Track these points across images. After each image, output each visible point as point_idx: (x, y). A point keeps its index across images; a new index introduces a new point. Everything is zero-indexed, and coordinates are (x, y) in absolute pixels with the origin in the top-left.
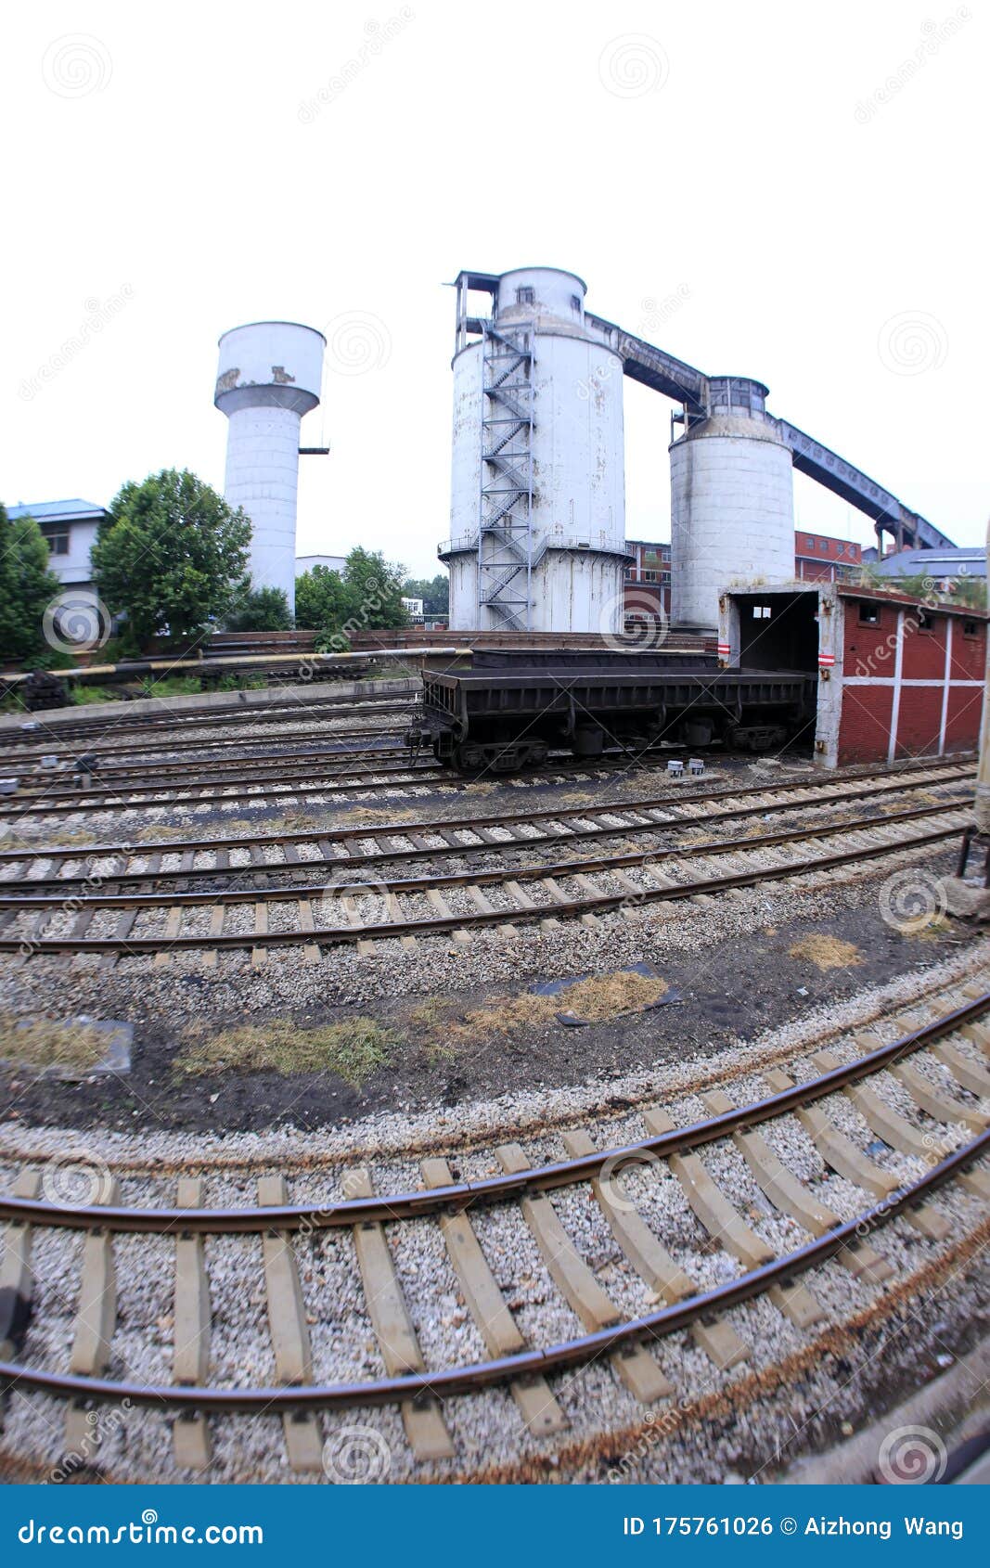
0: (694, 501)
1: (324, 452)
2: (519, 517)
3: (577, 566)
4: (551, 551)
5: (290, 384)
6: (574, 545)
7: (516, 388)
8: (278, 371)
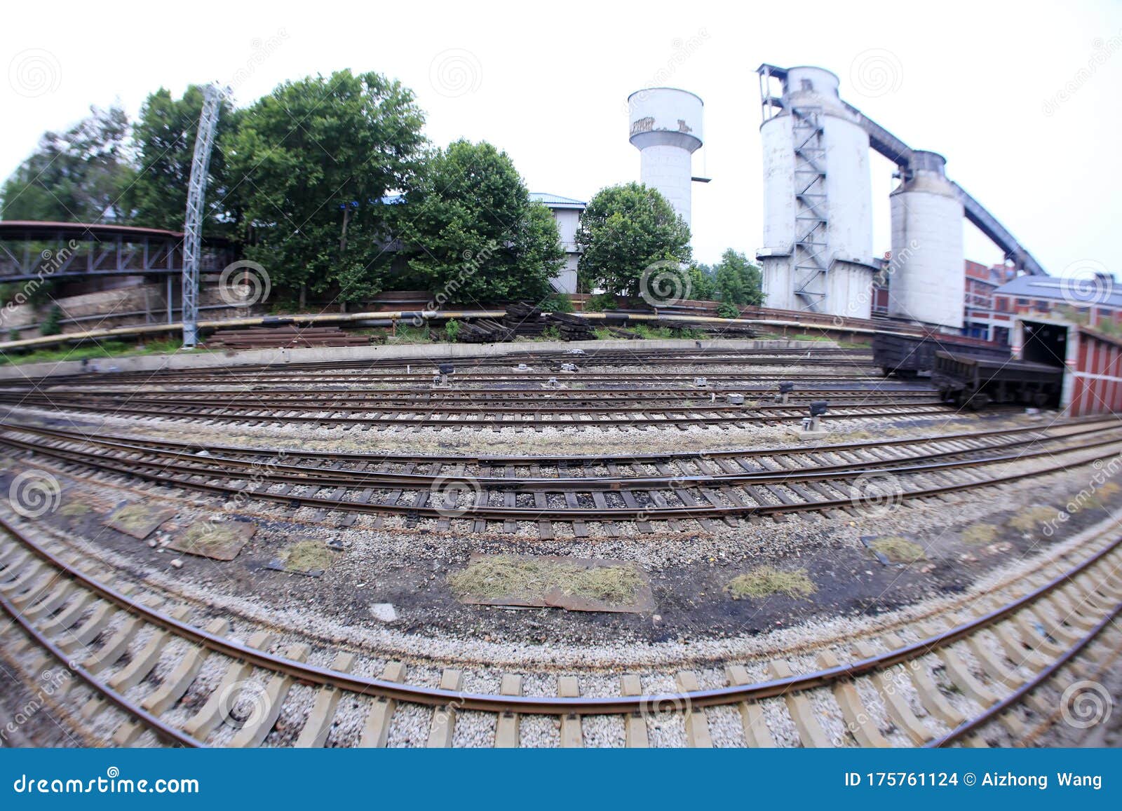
0: (909, 234)
1: (707, 181)
2: (819, 237)
3: (851, 273)
4: (838, 262)
5: (689, 133)
6: (851, 259)
7: (813, 150)
8: (681, 123)
